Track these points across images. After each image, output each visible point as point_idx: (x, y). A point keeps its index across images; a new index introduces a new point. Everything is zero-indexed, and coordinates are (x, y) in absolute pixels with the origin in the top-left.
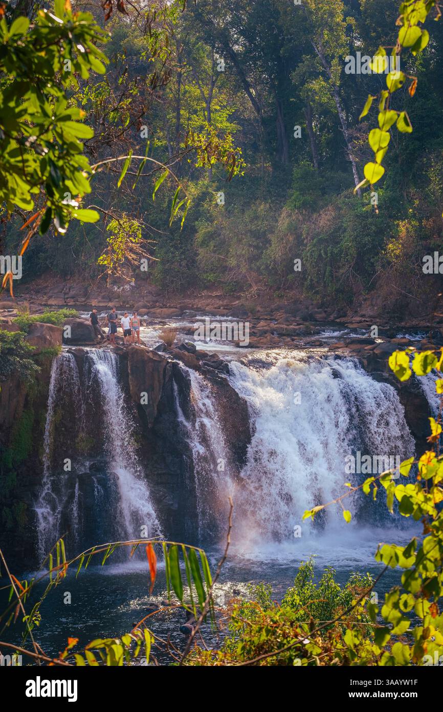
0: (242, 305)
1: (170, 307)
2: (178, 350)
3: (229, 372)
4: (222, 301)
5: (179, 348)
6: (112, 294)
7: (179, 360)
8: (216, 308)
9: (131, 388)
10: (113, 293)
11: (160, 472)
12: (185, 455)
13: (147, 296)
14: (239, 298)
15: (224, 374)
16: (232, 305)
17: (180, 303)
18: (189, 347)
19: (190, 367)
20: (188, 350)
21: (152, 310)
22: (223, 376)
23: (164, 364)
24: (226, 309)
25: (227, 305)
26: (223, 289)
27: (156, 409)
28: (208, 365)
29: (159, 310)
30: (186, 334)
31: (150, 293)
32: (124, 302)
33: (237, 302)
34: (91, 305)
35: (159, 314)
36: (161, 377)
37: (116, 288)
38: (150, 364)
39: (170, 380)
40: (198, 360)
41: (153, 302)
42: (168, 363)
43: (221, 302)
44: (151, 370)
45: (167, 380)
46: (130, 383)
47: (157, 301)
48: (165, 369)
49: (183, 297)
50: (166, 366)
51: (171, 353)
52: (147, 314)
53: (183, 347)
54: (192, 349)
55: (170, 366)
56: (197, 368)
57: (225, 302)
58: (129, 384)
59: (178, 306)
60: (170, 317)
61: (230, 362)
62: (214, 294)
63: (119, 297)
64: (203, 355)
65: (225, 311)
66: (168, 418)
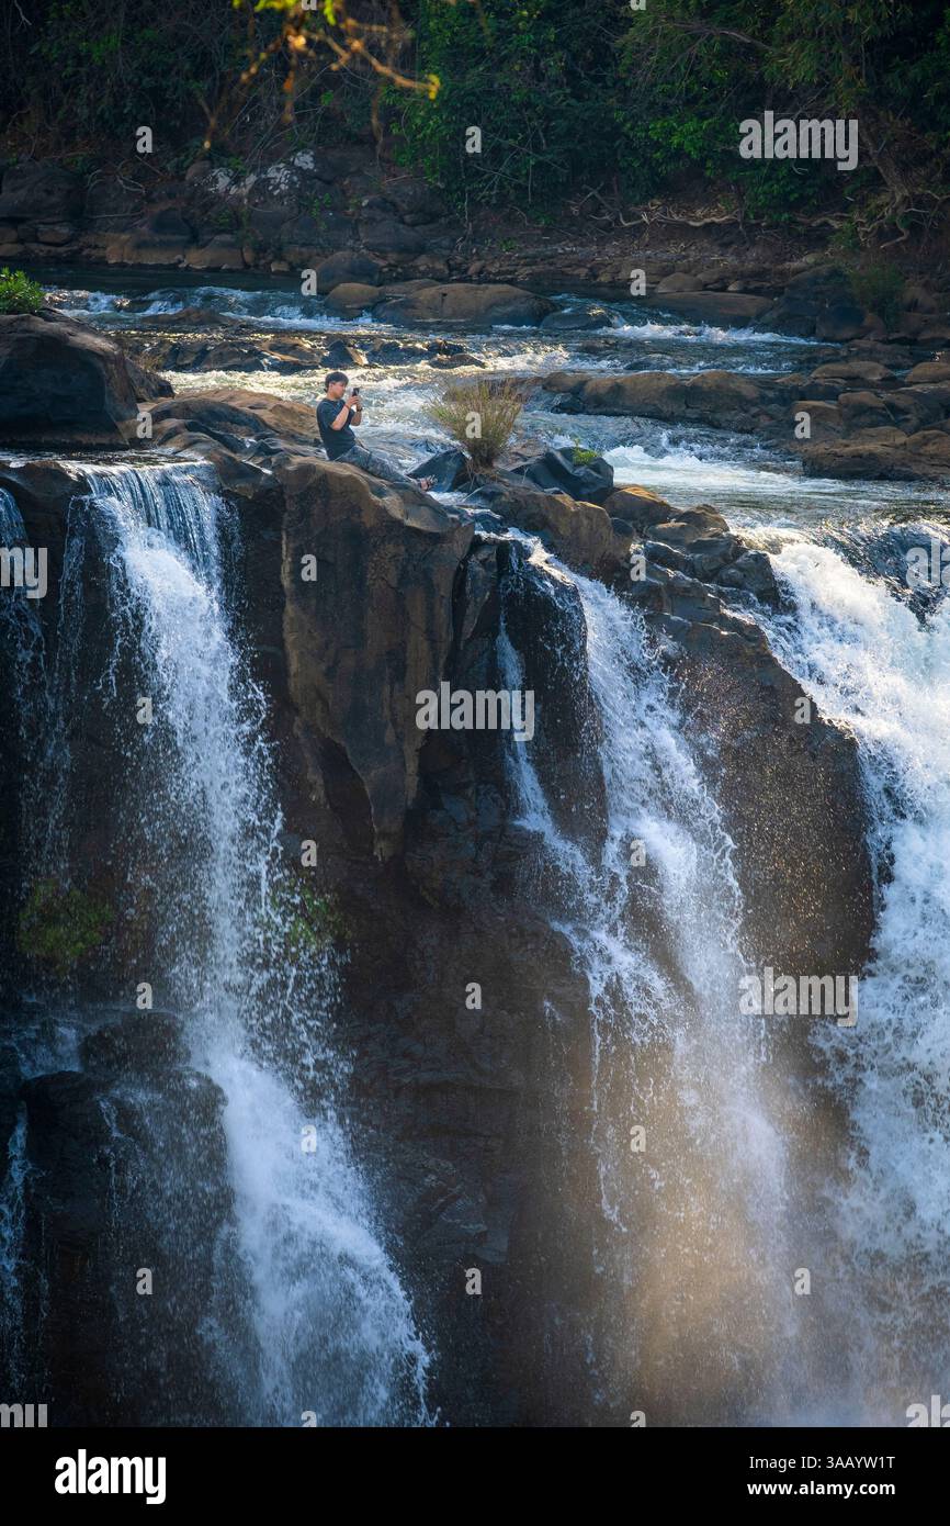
0: (835, 273)
1: (484, 278)
2: (524, 482)
3: (775, 596)
4: (738, 254)
5: (533, 476)
6: (206, 208)
7: (529, 529)
8: (705, 287)
9: (294, 666)
10: (210, 202)
11: (425, 1077)
12: (552, 997)
13: (371, 220)
14: (818, 239)
15: (748, 605)
16: (782, 274)
17: (532, 261)
18: (580, 471)
19: (577, 567)
20: (575, 487)
21: (397, 291)
22: (746, 617)
23: (459, 548)
24: (757, 292)
25: (760, 274)
26: (741, 195)
27: (412, 767)
28: (673, 562)
29: (429, 293)
30: (560, 409)
31: (387, 205)
32: (261, 250)
33: (809, 259)
34: (102, 261)
35: (434, 309)
36: (443, 613)
37: (223, 182)
38: (391, 548)
39: (488, 629)
40: (623, 532)
41: (404, 250)
42: (477, 544)
43: (731, 260)
44: (392, 577)
45: (469, 628)
46: (290, 638)
47: (421, 250)
48: (461, 575)
49: (546, 231)
50: (464, 561)
51: (490, 497)
52: (375, 308)
53: (552, 469)
54: (592, 481)
55: (483, 562)
56: (613, 574)
57: (753, 258)
58: (281, 643)
59: (523, 273)
60: (480, 323)
61: (775, 547)
62: (701, 217)
63: (235, 223)
64: (645, 513)
65: (752, 303)
66: (473, 814)
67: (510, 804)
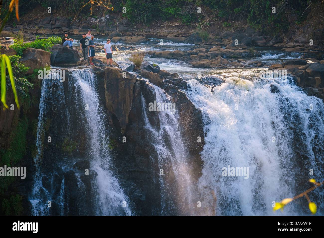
0: (197, 33)
1: (138, 35)
2: (145, 70)
3: (186, 87)
4: (181, 30)
5: (146, 69)
6: (91, 25)
7: (146, 78)
8: (175, 36)
9: (107, 102)
10: (92, 24)
11: (131, 170)
12: (151, 156)
13: (119, 26)
14: (194, 27)
15: (183, 89)
16: (188, 33)
17: (146, 32)
18: (154, 68)
19: (155, 84)
20: (153, 70)
21: (123, 38)
22: (182, 91)
23: (134, 81)
24: (184, 37)
25: (185, 34)
26: (181, 21)
27: (127, 118)
28: (170, 83)
29: (129, 38)
30: (151, 57)
31: (121, 23)
32: (100, 31)
33: (193, 31)
34: (74, 34)
35: (130, 41)
36: (132, 92)
37: (94, 20)
38: (123, 82)
39: (139, 95)
40: (162, 78)
41: (124, 31)
42: (137, 80)
43: (180, 31)
44: (123, 86)
45: (136, 94)
46: (106, 97)
47: (127, 31)
48: (135, 85)
49: (148, 27)
50: (135, 83)
51: (139, 73)
52: (119, 41)
53: (149, 68)
54: (156, 70)
55: (138, 83)
56: (161, 85)
57: (183, 31)
58: (105, 98)
59: (145, 34)
60: (138, 43)
62: (174, 24)
63: (96, 27)
64: (166, 74)
65: (183, 39)
66: (138, 125)
67: (144, 124)
